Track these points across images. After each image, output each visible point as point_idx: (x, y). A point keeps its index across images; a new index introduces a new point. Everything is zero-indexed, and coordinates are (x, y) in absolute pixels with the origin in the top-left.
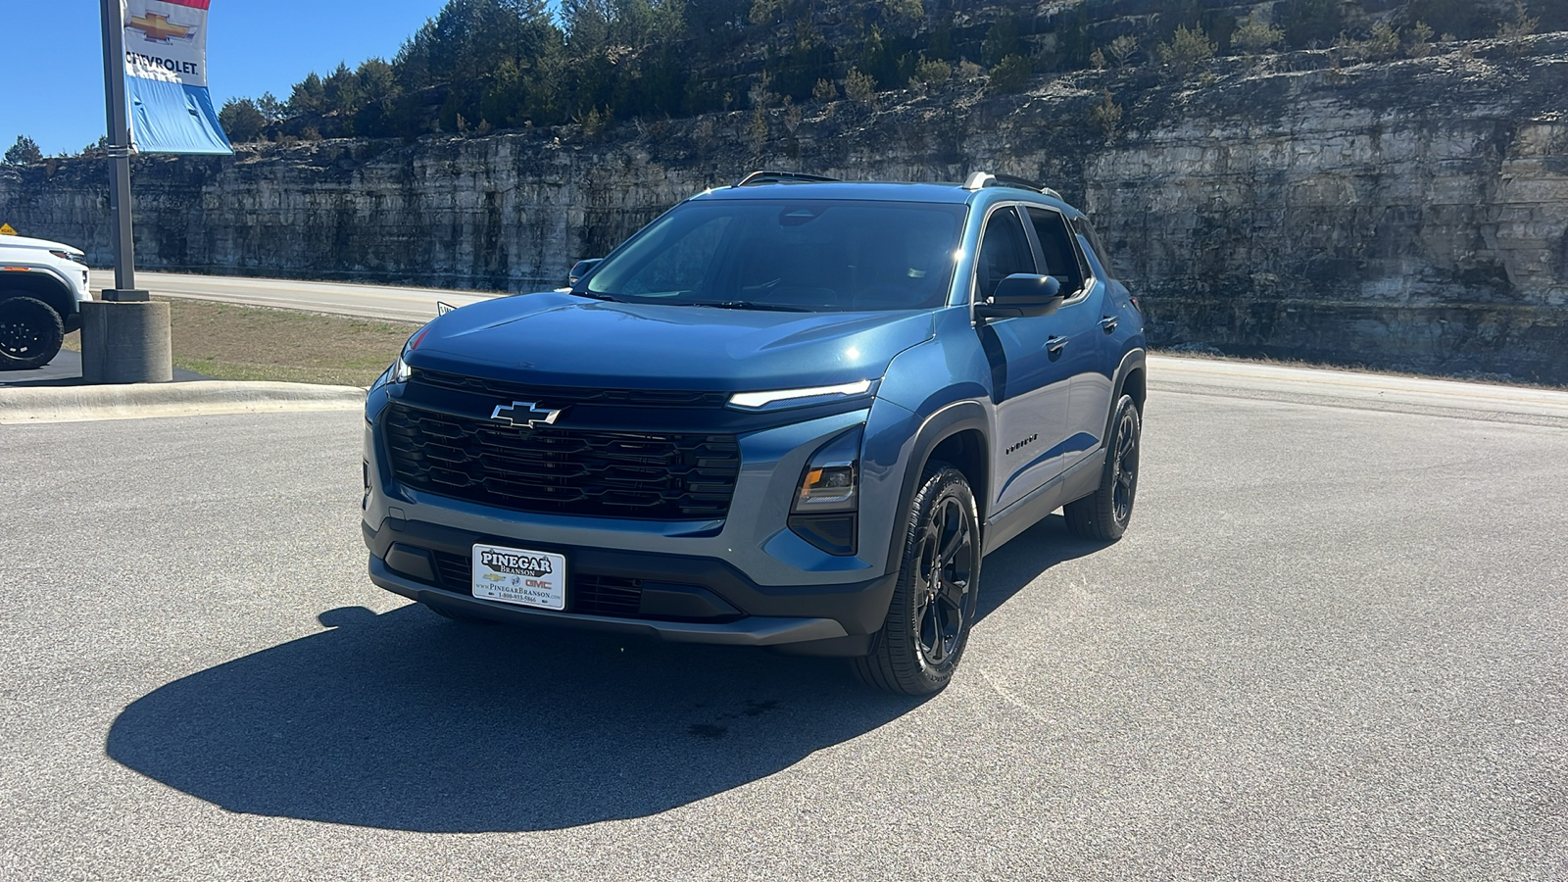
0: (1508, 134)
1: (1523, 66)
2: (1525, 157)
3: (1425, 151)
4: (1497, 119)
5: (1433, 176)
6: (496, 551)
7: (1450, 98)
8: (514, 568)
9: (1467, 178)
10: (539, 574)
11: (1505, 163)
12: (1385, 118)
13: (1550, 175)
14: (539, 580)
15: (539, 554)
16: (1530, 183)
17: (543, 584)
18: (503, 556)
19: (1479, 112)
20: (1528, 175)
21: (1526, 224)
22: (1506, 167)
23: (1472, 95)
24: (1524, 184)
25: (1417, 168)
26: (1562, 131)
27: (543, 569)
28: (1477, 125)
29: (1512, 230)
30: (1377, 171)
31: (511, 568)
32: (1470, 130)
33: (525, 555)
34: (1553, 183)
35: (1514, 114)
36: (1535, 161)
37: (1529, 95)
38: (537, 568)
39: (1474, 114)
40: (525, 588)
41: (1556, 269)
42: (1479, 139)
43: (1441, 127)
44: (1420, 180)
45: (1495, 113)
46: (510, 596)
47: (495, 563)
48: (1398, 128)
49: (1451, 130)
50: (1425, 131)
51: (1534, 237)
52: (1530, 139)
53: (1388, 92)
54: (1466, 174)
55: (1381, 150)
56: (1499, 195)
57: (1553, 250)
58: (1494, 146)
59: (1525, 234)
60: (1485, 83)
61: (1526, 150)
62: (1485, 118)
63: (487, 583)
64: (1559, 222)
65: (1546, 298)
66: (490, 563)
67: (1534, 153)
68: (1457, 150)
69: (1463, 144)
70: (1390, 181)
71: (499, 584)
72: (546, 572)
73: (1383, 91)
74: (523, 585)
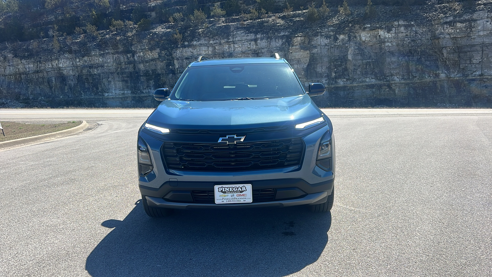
0: (290, 40)
1: (291, 21)
2: (295, 46)
3: (270, 46)
4: (287, 36)
5: (273, 52)
6: (224, 187)
7: (274, 30)
8: (232, 191)
9: (281, 52)
10: (241, 192)
11: (290, 48)
12: (258, 36)
13: (302, 51)
14: (241, 194)
15: (241, 185)
16: (297, 53)
17: (243, 195)
18: (227, 188)
19: (282, 34)
20: (297, 51)
21: (297, 64)
22: (291, 49)
23: (279, 29)
24: (296, 53)
25: (268, 50)
26: (303, 39)
27: (243, 190)
28: (282, 37)
29: (294, 66)
30: (258, 52)
31: (230, 191)
32: (280, 39)
33: (236, 186)
34: (303, 53)
35: (290, 34)
36: (298, 47)
37: (294, 29)
38: (241, 190)
39: (281, 34)
40: (236, 197)
41: (306, 76)
42: (283, 41)
43: (273, 38)
44: (269, 53)
45: (286, 34)
46: (231, 201)
47: (224, 191)
48: (262, 39)
49: (276, 39)
50: (269, 40)
51: (300, 68)
52: (296, 41)
53: (258, 29)
54: (281, 51)
55: (258, 45)
56: (290, 57)
57: (305, 71)
58: (287, 43)
59: (297, 68)
60: (282, 26)
61: (295, 44)
62: (283, 35)
63: (221, 198)
64: (305, 64)
65: (304, 84)
66: (222, 191)
67: (297, 45)
68: (278, 45)
69: (279, 43)
70: (261, 54)
71: (226, 198)
72: (244, 191)
73: (256, 28)
74: (235, 196)
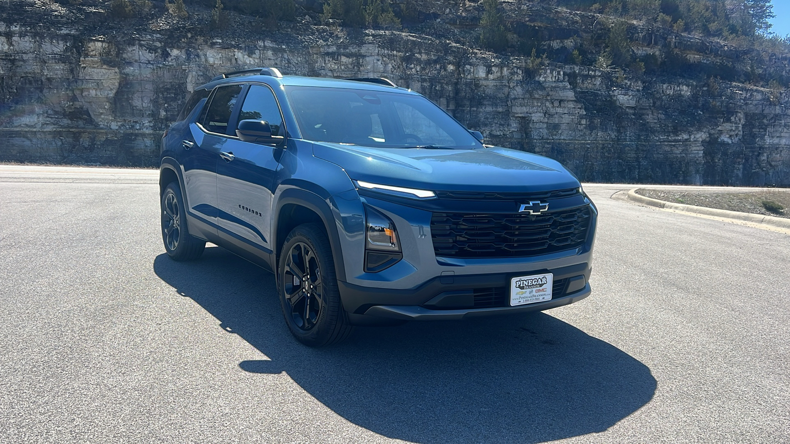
0: (80, 44)
1: (80, 10)
2: (91, 57)
3: (39, 49)
4: (74, 36)
5: (46, 62)
6: (522, 279)
7: (47, 22)
8: (531, 286)
9: (63, 65)
10: (541, 285)
11: (82, 59)
12: (13, 28)
13: (105, 66)
14: (541, 288)
15: (541, 276)
16: (95, 69)
17: (543, 290)
18: (526, 281)
19: (64, 31)
20: (95, 66)
21: (96, 90)
22: (83, 61)
23: (59, 22)
24: (93, 70)
25: (36, 57)
26: (107, 46)
27: (543, 283)
28: (65, 38)
29: (89, 92)
30: (13, 57)
31: (529, 286)
32: (61, 40)
33: (535, 278)
34: (106, 71)
35: (81, 34)
36: (97, 59)
37: (87, 26)
38: (541, 283)
39: (62, 32)
41: (113, 112)
42: (66, 45)
43: (46, 37)
44: (39, 64)
45: (72, 33)
46: (528, 300)
47: (522, 285)
48: (22, 35)
49: (52, 39)
50: (38, 38)
51: (101, 96)
52: (92, 48)
53: (12, 14)
54: (63, 62)
55: (13, 46)
56: (81, 75)
57: (110, 103)
58: (74, 49)
59: (96, 95)
60: (64, 17)
61: (91, 53)
62: (67, 35)
63: (518, 296)
64: (111, 90)
65: (110, 126)
66: (520, 287)
67: (96, 55)
68: (56, 50)
69: (59, 47)
70: (21, 63)
71: (524, 295)
72: (545, 284)
73: (9, 13)
74: (534, 293)
